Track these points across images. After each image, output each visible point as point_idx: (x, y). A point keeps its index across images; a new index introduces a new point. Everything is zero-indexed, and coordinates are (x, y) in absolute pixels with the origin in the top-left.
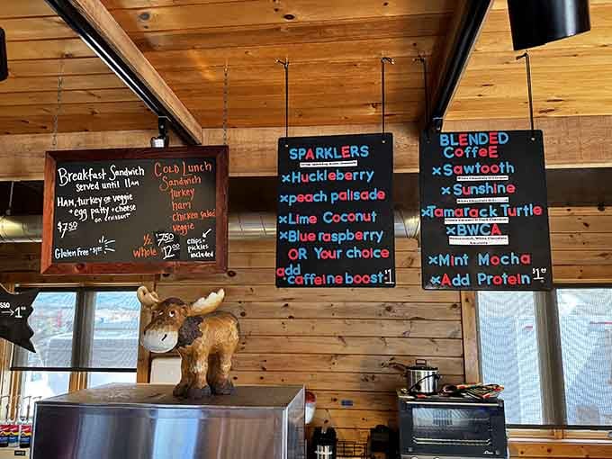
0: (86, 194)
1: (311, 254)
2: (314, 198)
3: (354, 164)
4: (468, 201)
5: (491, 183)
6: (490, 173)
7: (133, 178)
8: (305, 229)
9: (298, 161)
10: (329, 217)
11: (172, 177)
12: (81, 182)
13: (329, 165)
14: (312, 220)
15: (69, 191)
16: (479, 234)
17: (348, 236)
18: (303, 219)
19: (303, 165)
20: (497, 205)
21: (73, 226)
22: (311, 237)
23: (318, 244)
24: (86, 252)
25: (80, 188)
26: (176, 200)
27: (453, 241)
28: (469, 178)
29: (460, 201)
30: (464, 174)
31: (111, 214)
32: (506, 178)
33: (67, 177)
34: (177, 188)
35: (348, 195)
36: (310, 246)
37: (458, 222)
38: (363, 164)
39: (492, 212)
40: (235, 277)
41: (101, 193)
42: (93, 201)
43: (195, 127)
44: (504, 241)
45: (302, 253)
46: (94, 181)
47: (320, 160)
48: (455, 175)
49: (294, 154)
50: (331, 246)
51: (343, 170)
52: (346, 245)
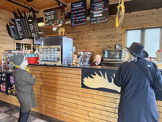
0: (48, 16)
1: (75, 21)
2: (75, 12)
3: (81, 5)
4: (97, 9)
5: (100, 6)
6: (100, 4)
7: (53, 12)
8: (74, 17)
9: (73, 6)
10: (77, 15)
11: (58, 11)
12: (48, 14)
13: (78, 6)
14: (75, 15)
15: (46, 16)
16: (98, 14)
17: (80, 17)
18: (74, 16)
19: (74, 7)
20: (101, 9)
21: (47, 20)
22: (75, 18)
23: (76, 19)
24: (49, 24)
25: (47, 15)
26: (59, 15)
27: (94, 16)
28: (97, 5)
29: (96, 9)
30: (96, 5)
31: (51, 18)
32: (103, 4)
33: (46, 13)
34: (58, 13)
35: (80, 11)
36: (75, 20)
37: (95, 13)
38: (82, 5)
39: (100, 11)
40: (81, 32)
41: (50, 15)
42: (49, 17)
43: (66, 3)
44: (102, 15)
45: (74, 21)
46: (49, 14)
47: (77, 5)
48: (95, 5)
49: (73, 5)
50: (78, 19)
51: (80, 7)
52: (80, 19)
